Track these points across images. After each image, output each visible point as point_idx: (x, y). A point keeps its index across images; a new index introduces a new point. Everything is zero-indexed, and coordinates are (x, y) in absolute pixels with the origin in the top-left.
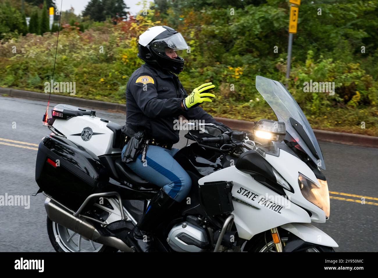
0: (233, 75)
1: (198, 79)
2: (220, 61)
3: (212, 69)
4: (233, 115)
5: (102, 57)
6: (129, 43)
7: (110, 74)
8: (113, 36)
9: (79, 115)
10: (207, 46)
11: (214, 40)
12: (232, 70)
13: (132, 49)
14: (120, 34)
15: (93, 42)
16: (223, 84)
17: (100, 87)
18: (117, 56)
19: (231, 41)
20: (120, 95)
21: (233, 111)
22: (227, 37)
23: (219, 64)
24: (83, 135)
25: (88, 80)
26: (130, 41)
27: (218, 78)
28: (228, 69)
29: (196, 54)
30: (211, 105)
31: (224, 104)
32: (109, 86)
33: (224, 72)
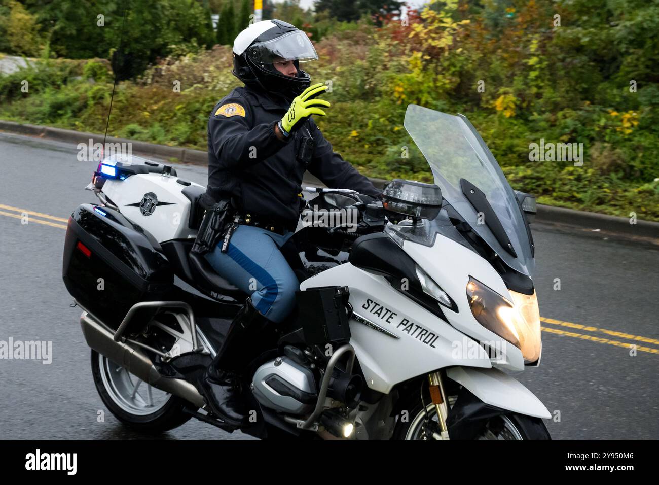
0: (618, 126)
1: (545, 134)
2: (590, 98)
3: (576, 115)
4: (618, 207)
5: (354, 90)
6: (408, 62)
7: (370, 122)
8: (377, 49)
9: (142, 170)
10: (564, 68)
11: (578, 57)
12: (616, 117)
13: (413, 75)
14: (390, 45)
15: (338, 62)
16: (598, 144)
17: (350, 147)
18: (383, 89)
19: (614, 59)
20: (388, 165)
21: (618, 200)
22: (605, 51)
23: (588, 105)
24: (143, 206)
25: (327, 134)
26: (409, 59)
27: (586, 133)
28: (608, 115)
29: (542, 84)
30: (572, 187)
31: (599, 184)
32: (366, 146)
33: (599, 121)
